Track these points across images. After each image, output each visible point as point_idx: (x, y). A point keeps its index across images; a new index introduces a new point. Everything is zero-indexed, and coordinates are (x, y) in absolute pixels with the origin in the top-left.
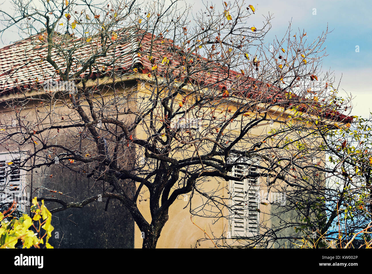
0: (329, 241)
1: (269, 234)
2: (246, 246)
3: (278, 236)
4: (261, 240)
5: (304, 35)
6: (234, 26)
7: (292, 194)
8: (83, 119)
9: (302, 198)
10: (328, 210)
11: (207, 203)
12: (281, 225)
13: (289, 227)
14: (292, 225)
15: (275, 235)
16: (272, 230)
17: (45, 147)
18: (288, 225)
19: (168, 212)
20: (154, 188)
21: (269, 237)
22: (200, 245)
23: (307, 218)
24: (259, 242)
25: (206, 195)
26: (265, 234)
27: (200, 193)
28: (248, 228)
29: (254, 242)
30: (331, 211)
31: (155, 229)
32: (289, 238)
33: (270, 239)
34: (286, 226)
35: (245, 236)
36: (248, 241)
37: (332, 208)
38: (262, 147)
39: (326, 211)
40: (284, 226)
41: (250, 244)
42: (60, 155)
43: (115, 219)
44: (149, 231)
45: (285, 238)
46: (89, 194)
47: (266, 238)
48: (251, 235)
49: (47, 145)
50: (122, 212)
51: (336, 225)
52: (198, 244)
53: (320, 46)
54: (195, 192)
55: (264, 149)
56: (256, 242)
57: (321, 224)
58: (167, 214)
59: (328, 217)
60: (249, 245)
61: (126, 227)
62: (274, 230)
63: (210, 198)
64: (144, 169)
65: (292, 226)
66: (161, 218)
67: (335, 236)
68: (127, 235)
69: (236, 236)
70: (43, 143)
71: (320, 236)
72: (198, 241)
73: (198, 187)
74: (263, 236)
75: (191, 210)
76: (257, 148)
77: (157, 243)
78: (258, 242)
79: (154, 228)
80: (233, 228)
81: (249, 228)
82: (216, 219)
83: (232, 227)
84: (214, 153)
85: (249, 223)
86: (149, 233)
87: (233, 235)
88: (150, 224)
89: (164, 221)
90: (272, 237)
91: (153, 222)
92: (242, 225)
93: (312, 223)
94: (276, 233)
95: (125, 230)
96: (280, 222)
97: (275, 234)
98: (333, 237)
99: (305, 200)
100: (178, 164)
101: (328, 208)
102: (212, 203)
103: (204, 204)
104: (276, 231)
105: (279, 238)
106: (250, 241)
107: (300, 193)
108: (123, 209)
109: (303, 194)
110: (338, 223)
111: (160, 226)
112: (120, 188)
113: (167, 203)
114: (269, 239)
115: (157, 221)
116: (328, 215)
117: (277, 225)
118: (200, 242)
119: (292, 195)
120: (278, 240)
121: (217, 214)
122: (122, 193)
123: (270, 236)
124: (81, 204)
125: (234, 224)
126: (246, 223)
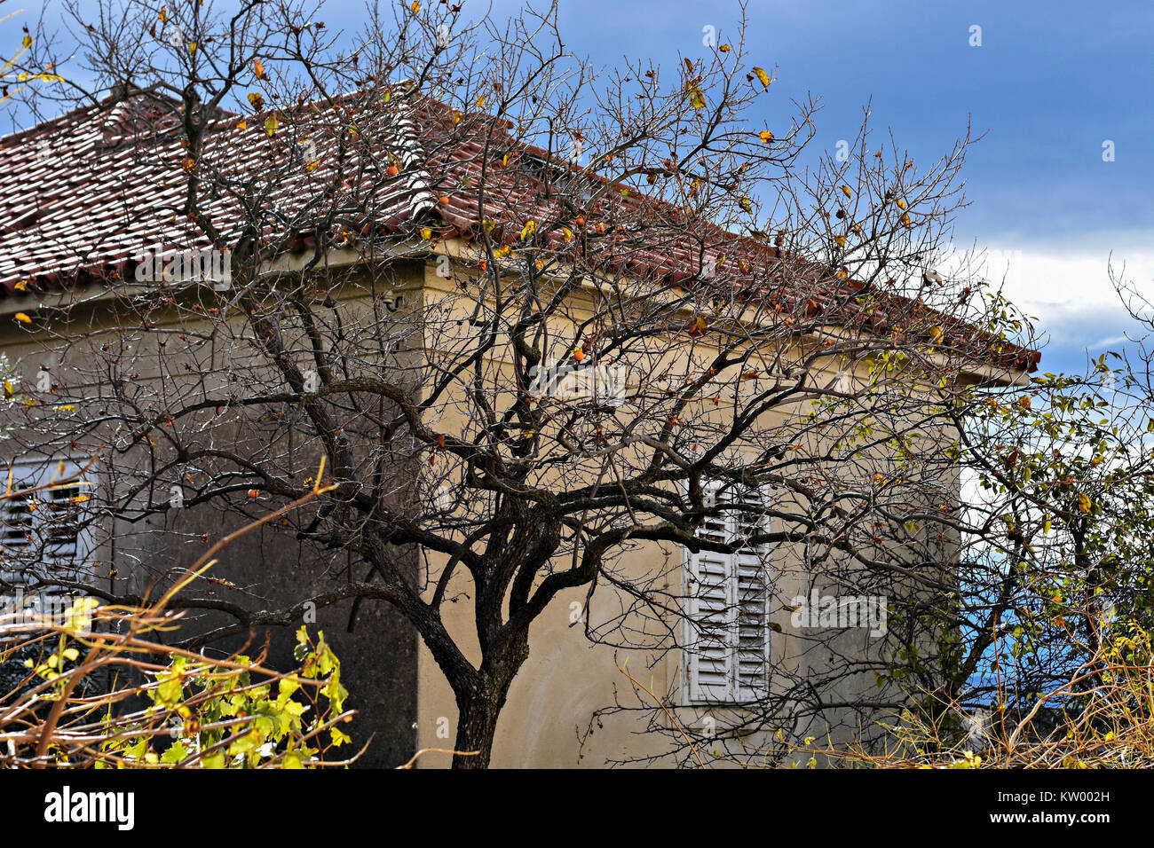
0: (970, 712)
1: (799, 692)
2: (735, 729)
3: (825, 700)
4: (778, 710)
5: (907, 167)
6: (713, 128)
7: (865, 578)
8: (287, 377)
9: (892, 590)
10: (968, 623)
11: (633, 608)
12: (834, 667)
13: (855, 673)
14: (866, 667)
15: (818, 697)
16: (808, 682)
17: (184, 457)
18: (853, 668)
19: (526, 637)
20: (484, 568)
21: (799, 701)
22: (601, 726)
23: (909, 649)
24: (770, 718)
25: (631, 588)
26: (788, 694)
27: (614, 582)
28: (737, 677)
29: (755, 716)
30: (976, 628)
31: (493, 682)
32: (856, 706)
33: (802, 709)
34: (848, 671)
35: (729, 699)
36: (739, 713)
37: (980, 618)
38: (789, 456)
39: (962, 628)
40: (841, 671)
41: (746, 724)
42: (223, 477)
43: (361, 652)
44: (475, 688)
45: (847, 705)
46: (283, 581)
47: (790, 704)
48: (746, 695)
49: (190, 451)
50: (382, 633)
51: (989, 670)
52: (595, 722)
53: (947, 181)
54: (601, 579)
55: (793, 462)
56: (764, 715)
57: (948, 664)
58: (526, 641)
59: (967, 645)
60: (743, 726)
61: (392, 676)
62: (813, 681)
63: (642, 596)
64: (455, 515)
65: (864, 671)
66: (509, 654)
67: (986, 700)
68: (395, 698)
69: (707, 701)
70: (178, 446)
71: (949, 702)
72: (595, 714)
73: (608, 566)
74: (784, 699)
75: (587, 629)
76: (774, 461)
77: (499, 722)
78: (768, 715)
79: (491, 681)
80: (695, 678)
81: (741, 675)
82: (658, 654)
83: (691, 674)
84: (653, 473)
85: (741, 663)
86: (477, 694)
87: (694, 697)
88: (478, 668)
89: (516, 661)
90: (808, 701)
91: (485, 665)
92: (720, 667)
93: (922, 663)
94: (817, 690)
95: (391, 685)
96: (831, 660)
97: (815, 693)
98: (981, 702)
99: (900, 596)
100: (558, 506)
101: (966, 619)
102: (646, 610)
103: (625, 612)
104: (818, 685)
105: (829, 706)
106: (745, 714)
107: (886, 577)
108: (385, 624)
109: (896, 579)
110: (994, 665)
111: (506, 674)
112: (394, 572)
113: (526, 611)
114: (800, 707)
115: (498, 662)
116: (969, 641)
117: (822, 667)
118: (602, 718)
119: (864, 581)
120: (825, 711)
121: (660, 639)
122: (399, 583)
123: (802, 699)
124: (288, 615)
125: (696, 666)
126: (730, 661)
